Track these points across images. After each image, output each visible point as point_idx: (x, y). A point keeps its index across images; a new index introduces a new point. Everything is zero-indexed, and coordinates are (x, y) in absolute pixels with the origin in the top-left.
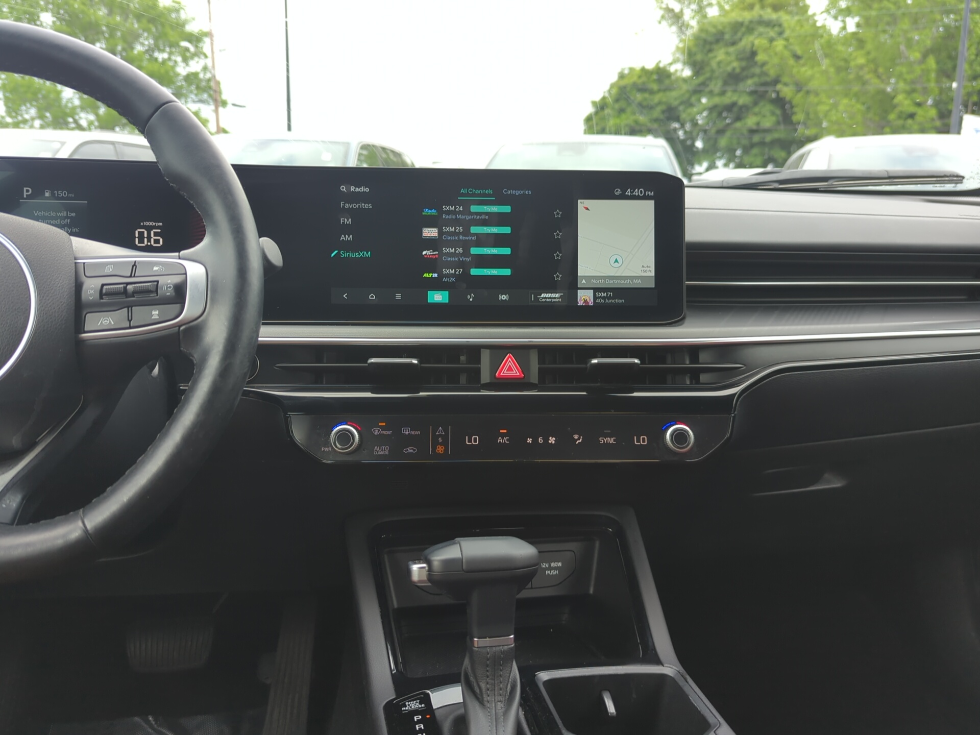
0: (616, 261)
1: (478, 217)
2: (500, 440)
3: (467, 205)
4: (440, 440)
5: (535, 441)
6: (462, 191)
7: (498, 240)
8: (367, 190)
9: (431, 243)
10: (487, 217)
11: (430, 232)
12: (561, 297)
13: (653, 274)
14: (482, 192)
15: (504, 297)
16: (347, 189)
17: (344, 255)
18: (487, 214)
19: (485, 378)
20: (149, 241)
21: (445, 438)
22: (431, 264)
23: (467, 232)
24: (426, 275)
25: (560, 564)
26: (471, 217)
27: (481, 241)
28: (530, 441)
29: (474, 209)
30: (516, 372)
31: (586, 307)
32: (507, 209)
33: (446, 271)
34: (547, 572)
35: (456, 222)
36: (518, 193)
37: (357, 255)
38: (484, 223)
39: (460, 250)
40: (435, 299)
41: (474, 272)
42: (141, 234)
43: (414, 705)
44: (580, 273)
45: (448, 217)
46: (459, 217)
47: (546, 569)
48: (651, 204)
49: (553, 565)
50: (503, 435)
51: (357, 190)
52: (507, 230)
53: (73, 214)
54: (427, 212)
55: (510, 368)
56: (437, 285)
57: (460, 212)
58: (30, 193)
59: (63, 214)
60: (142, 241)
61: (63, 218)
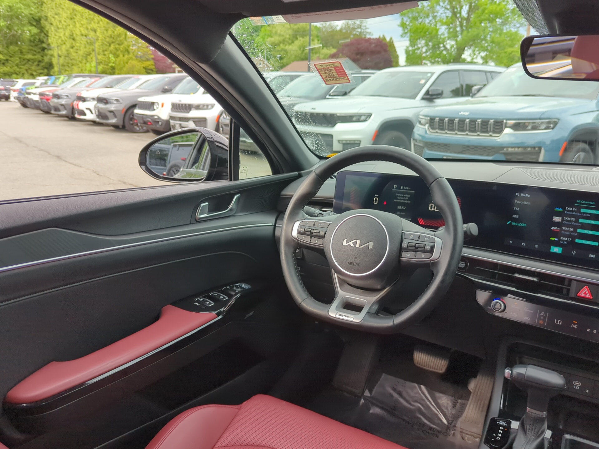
1: (585, 215)
3: (579, 208)
4: (542, 318)
5: (591, 331)
7: (594, 227)
8: (529, 196)
9: (557, 224)
10: (589, 215)
11: (557, 219)
14: (589, 203)
15: (592, 256)
16: (520, 195)
17: (513, 224)
18: (589, 214)
19: (572, 294)
20: (434, 209)
21: (545, 317)
22: (555, 234)
23: (577, 221)
24: (552, 239)
26: (580, 214)
27: (584, 226)
28: (588, 330)
29: (583, 210)
30: (588, 296)
33: (562, 238)
35: (571, 216)
37: (519, 225)
38: (587, 218)
39: (572, 229)
40: (554, 251)
41: (577, 241)
42: (432, 206)
43: (503, 423)
45: (568, 213)
46: (574, 213)
50: (575, 324)
51: (524, 195)
52: (598, 223)
53: (409, 196)
54: (557, 209)
55: (585, 293)
56: (557, 244)
57: (574, 211)
58: (396, 187)
59: (406, 196)
60: (431, 208)
61: (405, 197)
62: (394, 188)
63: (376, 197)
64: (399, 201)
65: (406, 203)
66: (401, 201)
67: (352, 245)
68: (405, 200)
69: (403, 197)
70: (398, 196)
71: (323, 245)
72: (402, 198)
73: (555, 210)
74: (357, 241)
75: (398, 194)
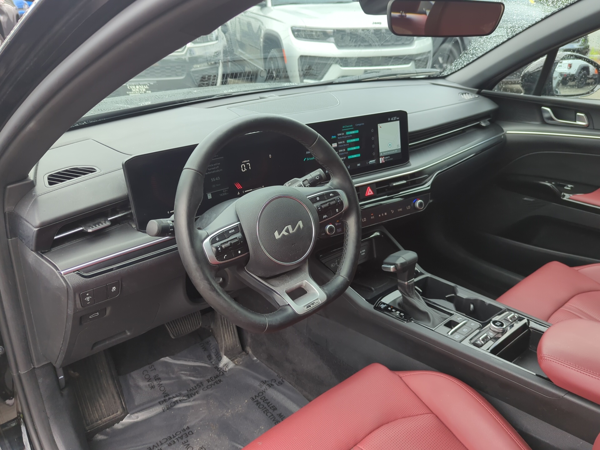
0: (390, 145)
1: (349, 136)
2: (372, 218)
3: (345, 132)
5: (381, 215)
6: (343, 127)
7: (355, 144)
10: (351, 136)
11: (335, 145)
12: (375, 161)
13: (400, 147)
14: (349, 126)
15: (359, 165)
17: (308, 159)
18: (352, 134)
19: (362, 197)
20: (246, 168)
23: (346, 143)
25: (364, 250)
26: (347, 137)
27: (350, 145)
28: (380, 216)
29: (347, 133)
30: (372, 193)
31: (383, 163)
32: (357, 132)
34: (362, 254)
35: (342, 140)
36: (360, 125)
37: (312, 159)
38: (351, 138)
39: (345, 150)
41: (349, 157)
42: (243, 166)
44: (380, 151)
45: (339, 138)
46: (343, 137)
47: (361, 253)
48: (398, 122)
49: (363, 251)
50: (372, 216)
52: (358, 139)
53: (219, 164)
55: (369, 192)
57: (343, 136)
59: (216, 164)
60: (244, 169)
61: (216, 166)
64: (210, 173)
65: (218, 172)
66: (213, 172)
67: (286, 234)
68: (216, 170)
69: (213, 167)
72: (213, 169)
73: (332, 138)
74: (288, 228)
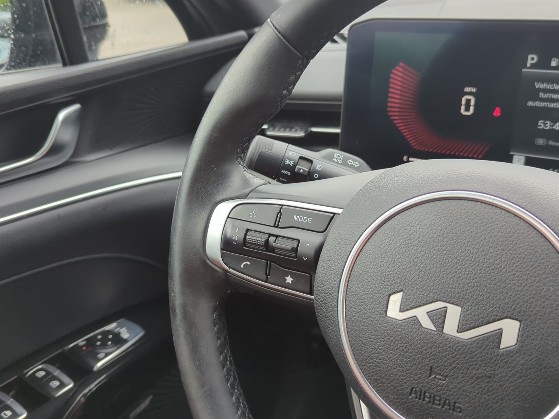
58: (535, 61)
62: (528, 65)
63: (470, 93)
64: (543, 104)
66: (553, 105)
67: (427, 323)
69: (558, 91)
70: (540, 90)
71: (311, 293)
72: (555, 96)
74: (445, 310)
75: (543, 83)
